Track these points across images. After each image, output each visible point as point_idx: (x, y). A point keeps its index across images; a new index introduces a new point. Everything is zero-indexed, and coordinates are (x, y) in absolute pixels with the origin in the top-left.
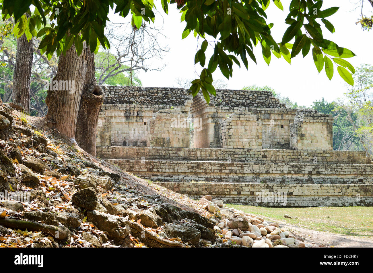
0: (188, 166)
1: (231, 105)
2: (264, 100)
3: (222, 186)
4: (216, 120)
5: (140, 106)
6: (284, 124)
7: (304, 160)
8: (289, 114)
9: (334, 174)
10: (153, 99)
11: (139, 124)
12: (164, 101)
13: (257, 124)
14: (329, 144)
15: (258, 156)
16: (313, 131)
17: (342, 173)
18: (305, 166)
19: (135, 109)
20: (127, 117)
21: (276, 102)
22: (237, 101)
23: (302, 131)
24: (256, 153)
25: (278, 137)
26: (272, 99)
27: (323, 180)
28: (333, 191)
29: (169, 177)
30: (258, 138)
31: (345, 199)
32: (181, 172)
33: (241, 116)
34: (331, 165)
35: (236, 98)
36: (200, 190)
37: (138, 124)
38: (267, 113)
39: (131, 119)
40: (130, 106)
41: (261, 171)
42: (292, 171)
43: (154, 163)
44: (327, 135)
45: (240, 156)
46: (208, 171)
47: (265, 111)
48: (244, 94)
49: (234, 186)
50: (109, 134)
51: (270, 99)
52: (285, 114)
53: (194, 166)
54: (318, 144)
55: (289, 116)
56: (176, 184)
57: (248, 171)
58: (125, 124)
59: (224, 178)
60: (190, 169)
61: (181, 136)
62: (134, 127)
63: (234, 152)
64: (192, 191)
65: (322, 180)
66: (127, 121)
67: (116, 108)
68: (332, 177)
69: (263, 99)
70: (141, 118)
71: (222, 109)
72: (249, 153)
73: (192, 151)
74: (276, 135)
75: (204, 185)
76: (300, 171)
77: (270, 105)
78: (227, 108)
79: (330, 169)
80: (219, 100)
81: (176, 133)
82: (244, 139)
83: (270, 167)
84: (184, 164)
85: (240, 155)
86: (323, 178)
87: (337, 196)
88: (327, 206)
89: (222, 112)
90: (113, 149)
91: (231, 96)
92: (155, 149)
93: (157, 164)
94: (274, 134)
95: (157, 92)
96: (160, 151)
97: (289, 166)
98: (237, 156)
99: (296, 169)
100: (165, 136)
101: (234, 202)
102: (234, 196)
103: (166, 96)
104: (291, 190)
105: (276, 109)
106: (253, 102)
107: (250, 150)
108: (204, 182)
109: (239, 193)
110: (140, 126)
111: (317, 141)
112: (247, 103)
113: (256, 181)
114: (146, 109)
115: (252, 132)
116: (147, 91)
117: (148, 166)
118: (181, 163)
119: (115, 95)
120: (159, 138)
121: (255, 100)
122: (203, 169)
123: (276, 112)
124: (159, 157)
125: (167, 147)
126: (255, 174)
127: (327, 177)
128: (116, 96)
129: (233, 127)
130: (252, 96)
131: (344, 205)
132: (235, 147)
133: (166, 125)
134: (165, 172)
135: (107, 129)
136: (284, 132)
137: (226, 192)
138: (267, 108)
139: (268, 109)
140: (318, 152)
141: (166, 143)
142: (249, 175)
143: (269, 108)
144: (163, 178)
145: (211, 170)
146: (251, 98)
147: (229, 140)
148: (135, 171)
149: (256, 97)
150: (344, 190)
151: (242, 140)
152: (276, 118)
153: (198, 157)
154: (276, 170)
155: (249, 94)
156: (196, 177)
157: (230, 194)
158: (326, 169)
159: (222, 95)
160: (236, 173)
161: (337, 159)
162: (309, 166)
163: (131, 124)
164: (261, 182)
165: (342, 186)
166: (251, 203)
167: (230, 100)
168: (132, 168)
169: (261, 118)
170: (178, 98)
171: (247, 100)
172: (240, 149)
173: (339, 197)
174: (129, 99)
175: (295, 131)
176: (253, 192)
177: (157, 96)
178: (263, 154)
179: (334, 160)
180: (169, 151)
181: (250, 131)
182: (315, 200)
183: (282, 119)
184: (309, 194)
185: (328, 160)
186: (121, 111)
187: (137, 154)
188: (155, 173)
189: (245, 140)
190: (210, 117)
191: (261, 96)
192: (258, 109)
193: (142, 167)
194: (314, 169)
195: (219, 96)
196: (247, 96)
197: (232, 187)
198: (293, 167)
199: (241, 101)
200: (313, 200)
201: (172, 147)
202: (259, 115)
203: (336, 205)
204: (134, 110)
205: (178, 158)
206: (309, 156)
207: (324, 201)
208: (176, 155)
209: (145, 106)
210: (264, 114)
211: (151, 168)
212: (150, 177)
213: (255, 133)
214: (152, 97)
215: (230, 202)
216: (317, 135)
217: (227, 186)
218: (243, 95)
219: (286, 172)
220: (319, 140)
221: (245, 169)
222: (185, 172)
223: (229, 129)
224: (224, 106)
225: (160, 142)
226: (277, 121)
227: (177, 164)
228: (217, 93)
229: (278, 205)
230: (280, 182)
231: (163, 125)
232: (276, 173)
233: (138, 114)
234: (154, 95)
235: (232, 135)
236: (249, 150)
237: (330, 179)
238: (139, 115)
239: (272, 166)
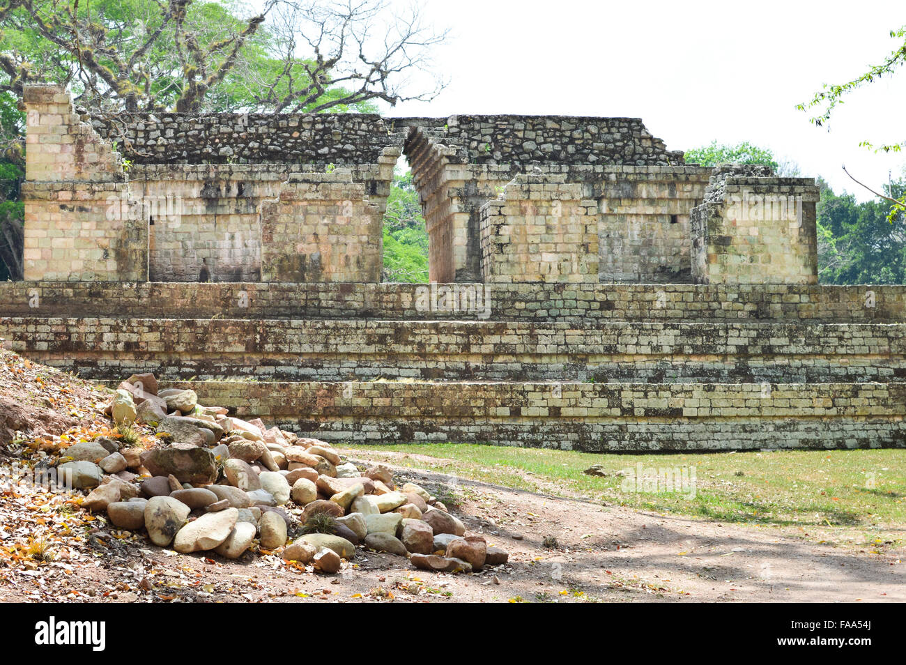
0: (369, 336)
1: (519, 160)
2: (618, 144)
3: (464, 393)
4: (474, 203)
5: (245, 168)
6: (678, 212)
7: (728, 315)
8: (693, 183)
9: (816, 354)
10: (287, 147)
11: (246, 219)
12: (319, 151)
13: (582, 211)
14: (805, 266)
15: (586, 305)
16: (757, 229)
17: (842, 350)
18: (726, 330)
19: (232, 177)
20: (211, 201)
21: (654, 147)
22: (537, 149)
23: (722, 228)
24: (580, 295)
25: (662, 250)
26: (644, 141)
27: (784, 373)
28: (807, 403)
29: (312, 367)
30: (587, 252)
31: (845, 427)
32: (349, 354)
33: (534, 186)
34: (809, 328)
35: (534, 140)
36: (396, 403)
37: (241, 220)
38: (627, 181)
39: (223, 206)
40: (216, 168)
41: (592, 347)
42: (687, 347)
43: (268, 326)
44: (801, 240)
45: (531, 305)
46: (428, 349)
47: (620, 174)
48: (557, 126)
49: (502, 390)
50: (142, 247)
51: (636, 140)
52: (682, 182)
53: (385, 336)
54: (771, 268)
55: (693, 189)
56: (325, 386)
57: (552, 349)
58: (204, 220)
59: (477, 369)
60: (374, 343)
61: (355, 248)
62: (232, 228)
63: (515, 293)
64: (372, 406)
65: (779, 373)
66: (209, 213)
67: (177, 176)
68: (810, 363)
69: (615, 141)
70: (250, 201)
71: (489, 171)
72: (559, 297)
73: (388, 293)
74: (657, 246)
75: (409, 388)
76: (710, 347)
77: (638, 156)
78: (506, 167)
79: (803, 339)
80: (482, 145)
81: (338, 242)
82: (544, 255)
83: (619, 335)
84: (358, 328)
85: (531, 301)
86: (783, 367)
87: (821, 417)
88: (787, 448)
89: (489, 181)
90: (152, 291)
91: (520, 135)
92: (275, 287)
93: (277, 330)
94: (648, 244)
95: (299, 128)
96: (291, 294)
97: (677, 332)
98: (523, 304)
99: (699, 341)
100: (307, 249)
101: (499, 439)
102: (499, 421)
103: (326, 137)
104: (677, 402)
105: (653, 169)
106: (586, 151)
107: (563, 285)
108: (411, 381)
109: (516, 413)
110: (247, 226)
111: (770, 257)
112: (567, 152)
113: (576, 377)
114: (264, 177)
115: (567, 233)
116: (271, 125)
117: (249, 337)
118: (346, 327)
119: (177, 138)
120: (287, 257)
121: (592, 145)
122: (412, 343)
123: (652, 178)
124: (288, 312)
125: (311, 281)
126: (573, 356)
127: (796, 362)
128: (180, 141)
129: (509, 220)
130: (583, 132)
131: (841, 446)
132: (518, 278)
133: (308, 216)
134: (300, 354)
135: (135, 232)
136: (678, 234)
137: (474, 409)
138: (625, 167)
139: (629, 169)
140: (772, 289)
141: (310, 271)
142: (554, 359)
143: (635, 165)
144: (292, 370)
145: (438, 345)
146: (578, 139)
147: (500, 258)
148: (210, 350)
149: (593, 135)
150: (842, 402)
151: (538, 257)
152: (655, 195)
153: (404, 310)
154: (637, 344)
155: (572, 127)
156: (392, 366)
157: (487, 416)
158: (792, 338)
159: (492, 131)
160: (514, 354)
161: (833, 310)
162: (740, 330)
163: (222, 221)
164: (589, 379)
165: (837, 388)
166: (551, 441)
167: (515, 147)
168: (203, 341)
169: (608, 196)
170: (361, 144)
171: (567, 144)
172: (532, 283)
173: (828, 421)
174: (217, 150)
175: (703, 229)
176: (559, 408)
177: (300, 137)
178: (601, 297)
179: (821, 314)
180: (319, 292)
181: (561, 232)
182: (752, 431)
183: (673, 198)
184: (734, 412)
185: (804, 314)
186: (192, 182)
187: (222, 302)
188: (270, 357)
189: (548, 258)
190: (454, 194)
191: (609, 133)
192: (599, 169)
193: (230, 339)
194: (754, 341)
195: (483, 136)
196: (568, 134)
197: (493, 394)
198: (691, 333)
199: (548, 147)
200: (746, 431)
201: (328, 281)
202: (603, 188)
203: (818, 446)
204: (228, 181)
205: (347, 312)
206: (745, 303)
207: (778, 434)
208: (339, 305)
209: (260, 167)
210: (618, 182)
211: (258, 341)
212: (255, 369)
213: (576, 236)
214: (284, 143)
215: (486, 439)
216: (767, 240)
217: (477, 391)
218: (556, 130)
219: (667, 350)
220: (774, 255)
221: (543, 342)
222: (358, 351)
223: (499, 226)
224: (498, 162)
225: (291, 268)
226: (658, 205)
227: (335, 328)
228: (477, 126)
229: (636, 446)
230: (650, 380)
231: (301, 217)
232: (637, 354)
233: (241, 191)
234: (292, 138)
235: (507, 244)
236: (560, 287)
237: (804, 370)
238: (245, 194)
239: (624, 332)
